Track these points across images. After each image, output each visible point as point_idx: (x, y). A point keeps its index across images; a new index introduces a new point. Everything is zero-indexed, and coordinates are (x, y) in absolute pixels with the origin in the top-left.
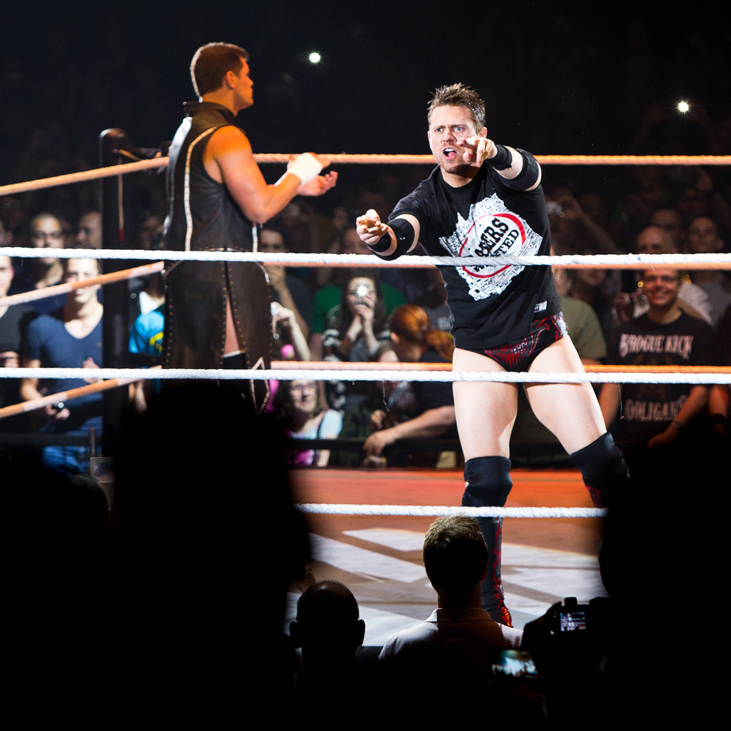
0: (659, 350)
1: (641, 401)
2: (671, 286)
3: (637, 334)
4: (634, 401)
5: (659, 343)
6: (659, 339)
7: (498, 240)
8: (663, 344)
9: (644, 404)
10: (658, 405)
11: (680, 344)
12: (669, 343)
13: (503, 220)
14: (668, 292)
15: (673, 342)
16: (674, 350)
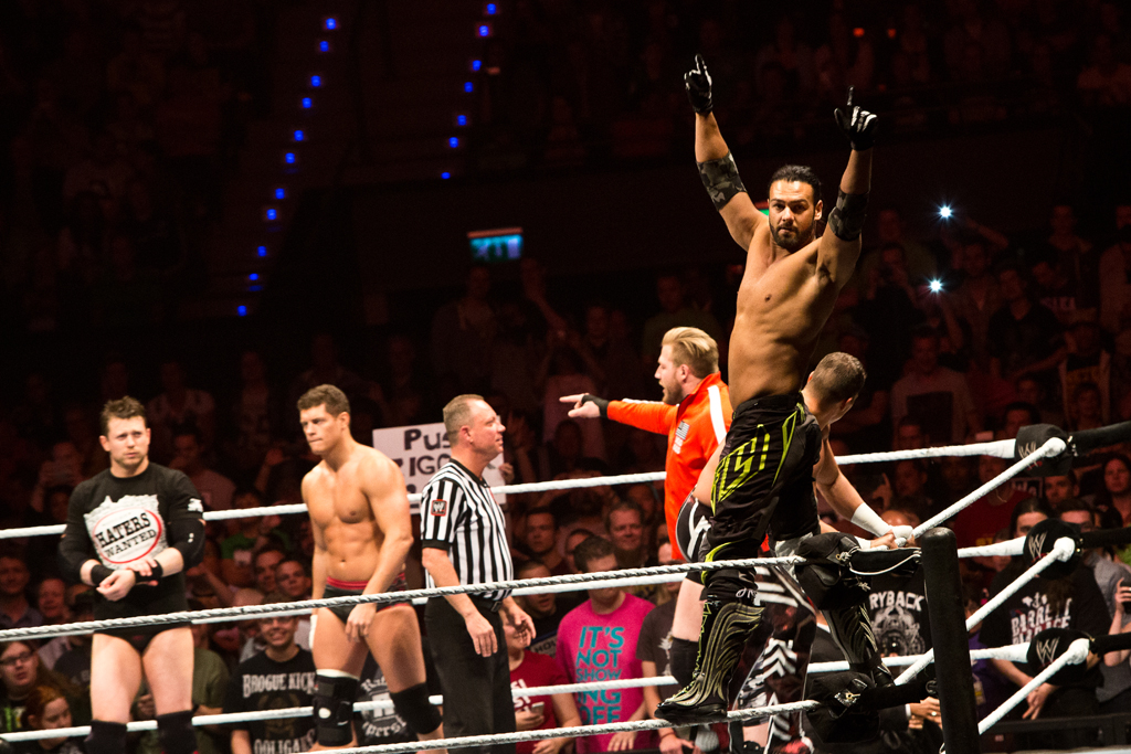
0: (283, 688)
1: (270, 739)
2: (287, 626)
3: (259, 675)
4: (263, 740)
5: (282, 681)
6: (281, 678)
7: (137, 530)
8: (286, 682)
9: (273, 742)
10: (288, 742)
11: (302, 681)
12: (292, 681)
13: (149, 517)
14: (285, 632)
15: (296, 678)
16: (298, 687)
